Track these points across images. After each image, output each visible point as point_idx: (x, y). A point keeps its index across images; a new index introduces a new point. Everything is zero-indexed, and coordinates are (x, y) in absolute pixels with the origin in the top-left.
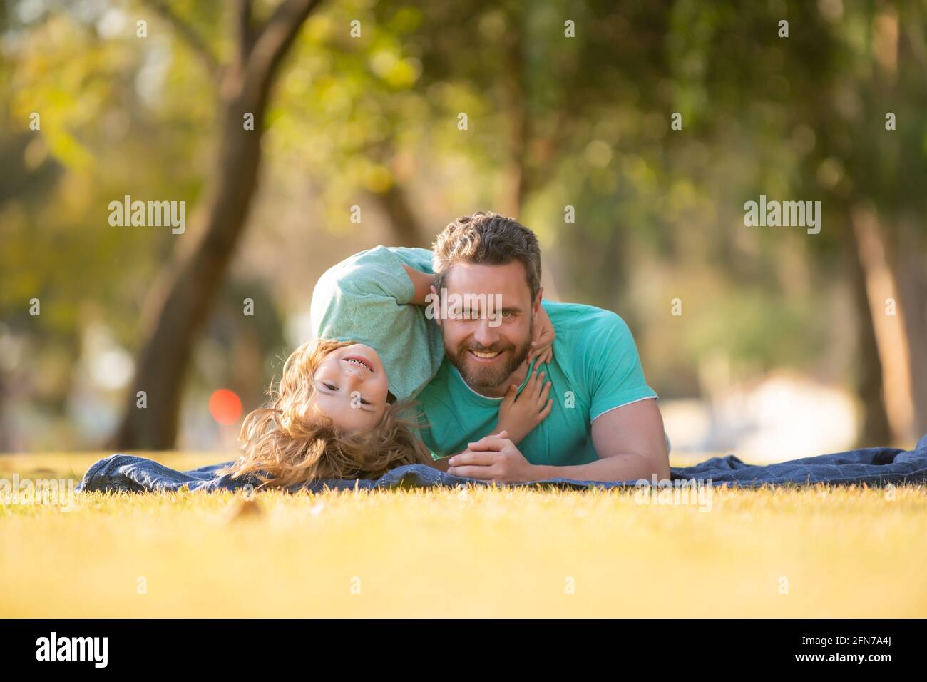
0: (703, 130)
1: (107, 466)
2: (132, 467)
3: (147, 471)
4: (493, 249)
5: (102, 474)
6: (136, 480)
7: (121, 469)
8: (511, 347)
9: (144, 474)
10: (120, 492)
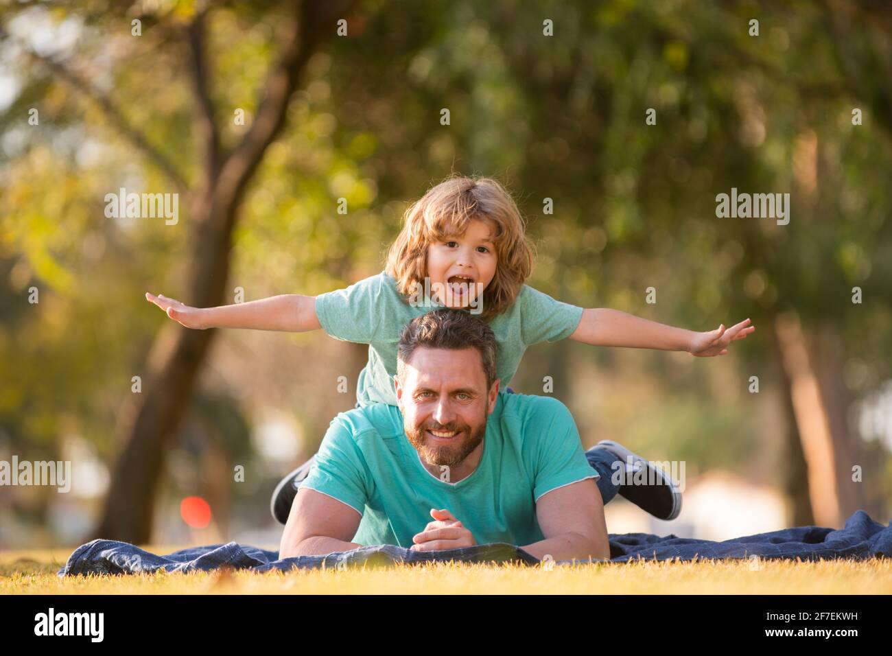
0: (639, 245)
1: (89, 552)
2: (113, 551)
3: (128, 555)
4: (451, 334)
5: (85, 559)
6: (117, 563)
7: (103, 554)
8: (467, 429)
9: (124, 557)
10: (101, 575)
